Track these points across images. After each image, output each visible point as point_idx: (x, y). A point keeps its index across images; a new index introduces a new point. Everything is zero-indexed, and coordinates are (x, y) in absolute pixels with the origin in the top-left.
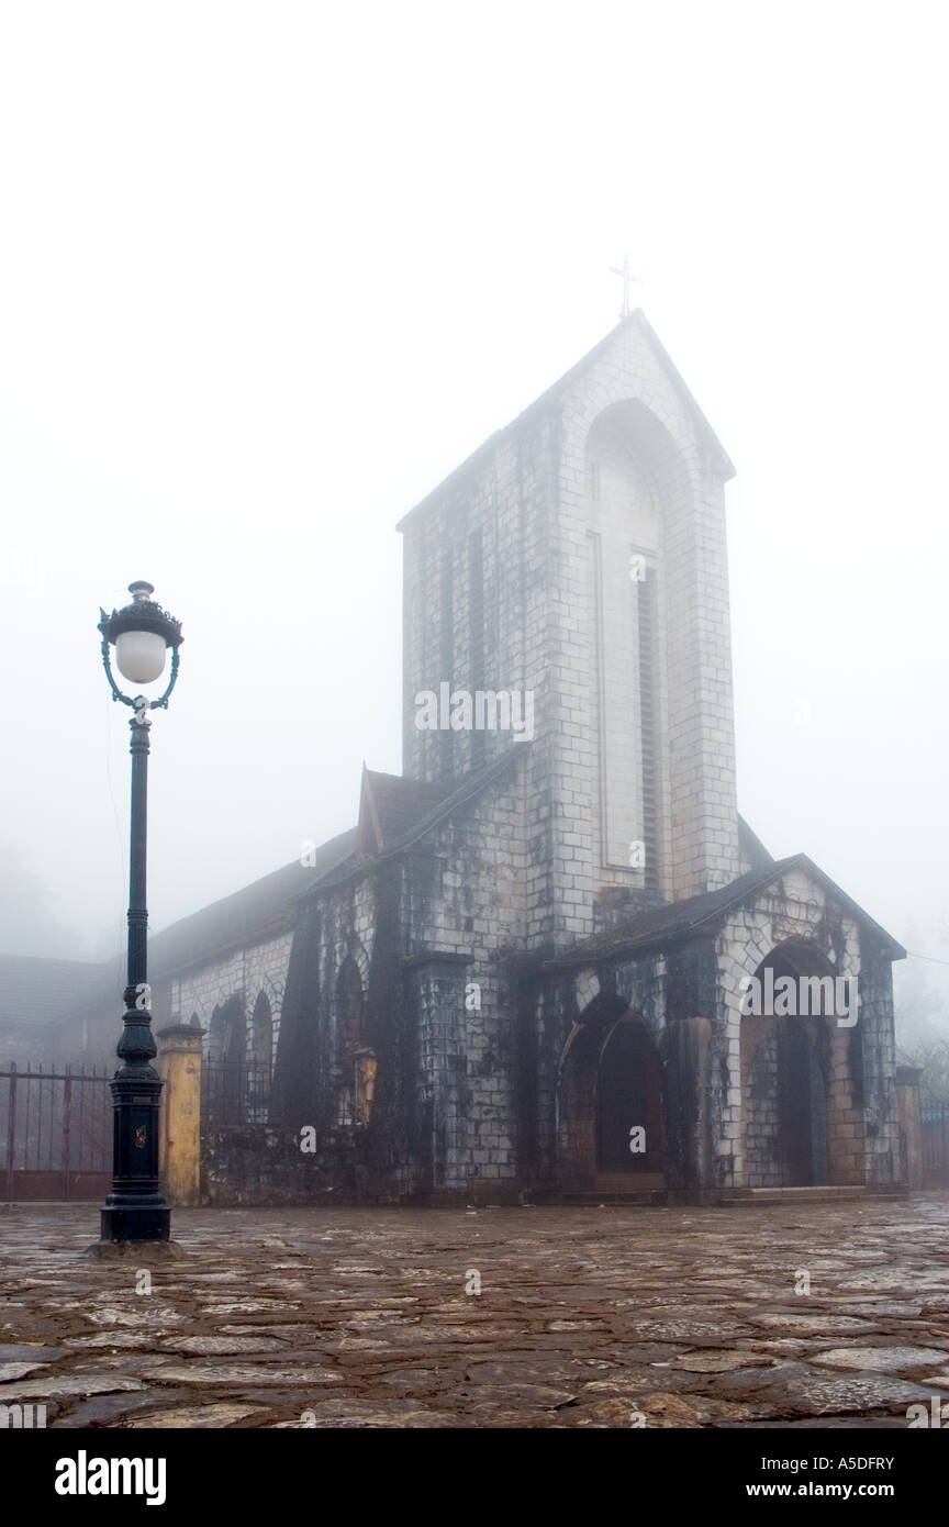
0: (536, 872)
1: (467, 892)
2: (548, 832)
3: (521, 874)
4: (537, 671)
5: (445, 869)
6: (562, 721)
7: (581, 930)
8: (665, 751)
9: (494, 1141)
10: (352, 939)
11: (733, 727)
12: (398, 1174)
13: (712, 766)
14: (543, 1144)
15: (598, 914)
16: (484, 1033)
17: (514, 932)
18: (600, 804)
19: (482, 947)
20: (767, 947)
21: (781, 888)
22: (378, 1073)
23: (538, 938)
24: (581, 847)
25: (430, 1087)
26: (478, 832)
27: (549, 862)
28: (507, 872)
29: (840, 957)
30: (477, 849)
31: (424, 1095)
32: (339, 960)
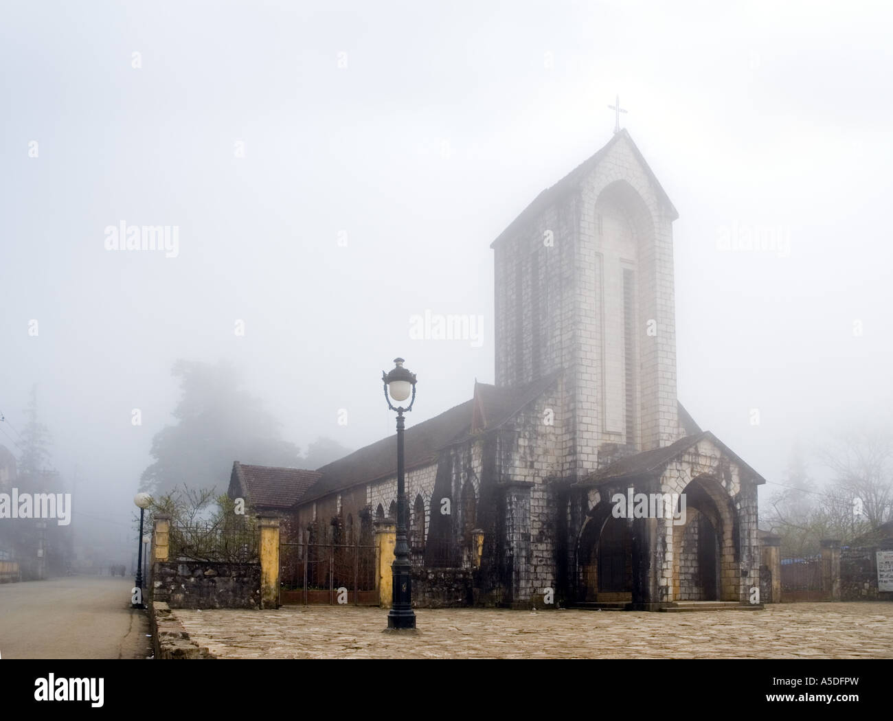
0: (567, 437)
1: (531, 448)
2: (574, 417)
3: (559, 437)
4: (568, 331)
5: (520, 437)
6: (581, 358)
7: (591, 467)
8: (638, 369)
9: (544, 576)
10: (470, 471)
11: (675, 356)
12: (495, 592)
13: (664, 378)
14: (570, 578)
15: (601, 459)
16: (539, 521)
17: (555, 468)
18: (602, 399)
19: (538, 476)
20: (688, 480)
21: (696, 449)
22: (485, 542)
23: (568, 472)
24: (591, 424)
25: (511, 549)
26: (537, 417)
27: (575, 433)
28: (553, 438)
29: (728, 484)
30: (536, 425)
31: (508, 553)
32: (462, 482)
